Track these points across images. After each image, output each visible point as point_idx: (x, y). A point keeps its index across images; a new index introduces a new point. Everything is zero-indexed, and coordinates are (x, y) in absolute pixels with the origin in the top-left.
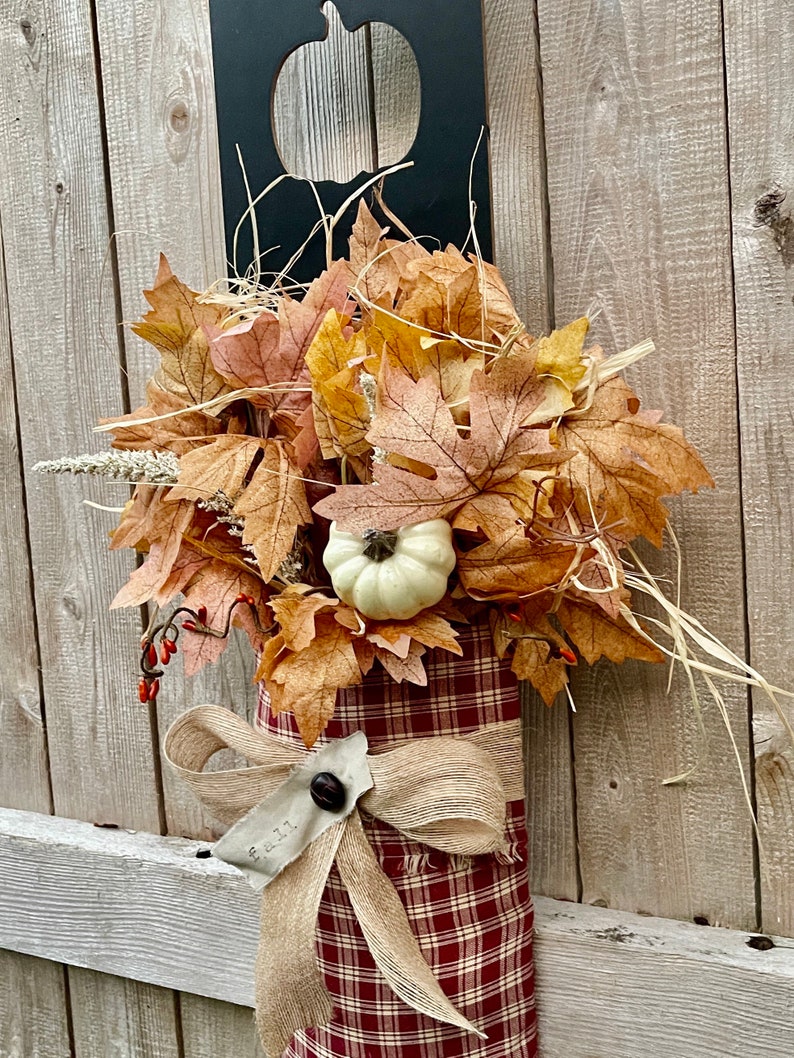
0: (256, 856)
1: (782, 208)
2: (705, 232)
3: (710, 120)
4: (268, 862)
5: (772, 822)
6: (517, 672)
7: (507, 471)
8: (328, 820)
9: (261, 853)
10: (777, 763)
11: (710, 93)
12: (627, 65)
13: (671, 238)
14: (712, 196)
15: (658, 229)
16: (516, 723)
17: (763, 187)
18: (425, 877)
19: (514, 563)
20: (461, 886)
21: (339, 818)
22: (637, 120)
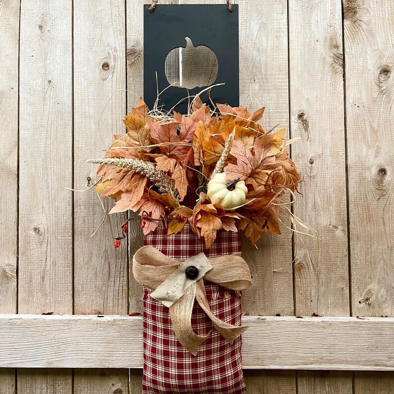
0: (169, 295)
1: (305, 117)
2: (282, 121)
3: (285, 93)
4: (174, 297)
5: (299, 282)
6: (247, 235)
7: (259, 170)
8: (191, 283)
9: (171, 294)
10: (301, 266)
11: (285, 86)
12: (262, 75)
13: (272, 122)
14: (284, 112)
15: (270, 119)
16: (241, 252)
17: (300, 111)
18: (217, 301)
19: (259, 197)
20: (227, 303)
21: (195, 281)
22: (264, 90)
